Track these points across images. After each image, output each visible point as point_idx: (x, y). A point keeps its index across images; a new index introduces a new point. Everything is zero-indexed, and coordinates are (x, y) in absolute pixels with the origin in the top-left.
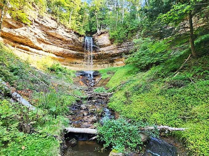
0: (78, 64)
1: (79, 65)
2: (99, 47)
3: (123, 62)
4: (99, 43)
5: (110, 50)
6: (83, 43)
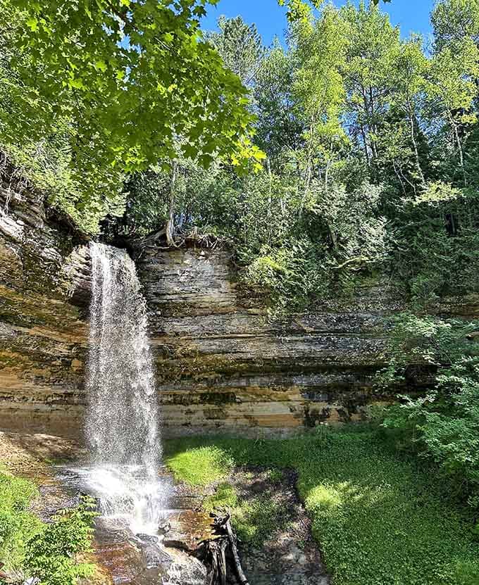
2: (158, 310)
3: (291, 411)
4: (165, 292)
5: (225, 338)
6: (76, 276)
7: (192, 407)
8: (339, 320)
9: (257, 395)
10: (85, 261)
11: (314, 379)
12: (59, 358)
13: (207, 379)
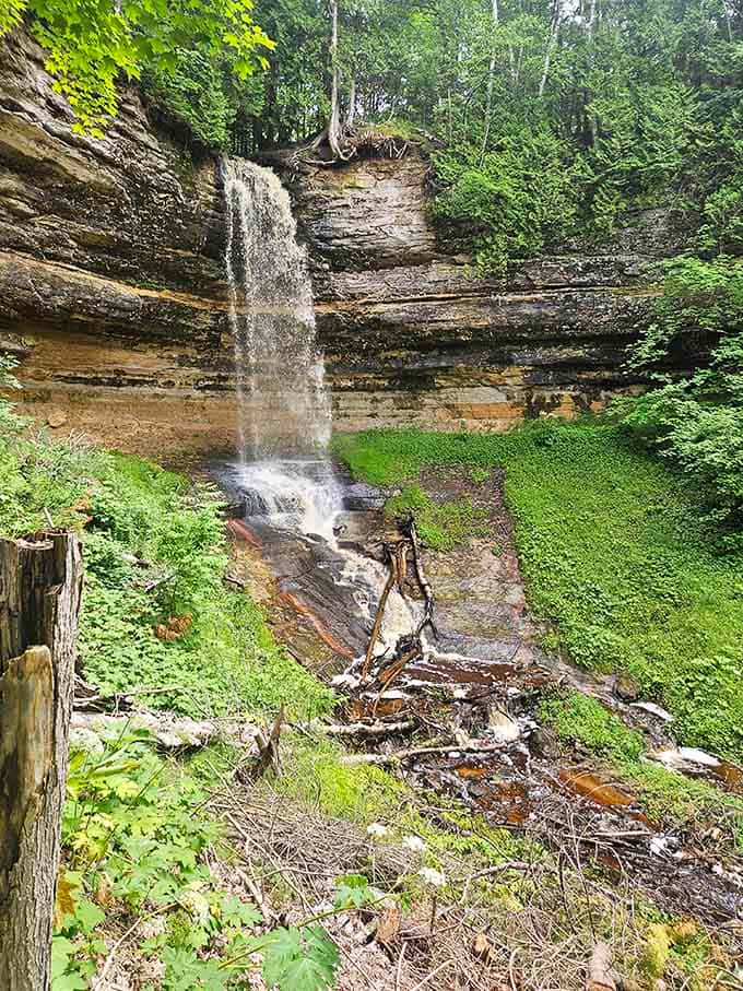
0: (133, 383)
1: (146, 389)
2: (325, 262)
3: (508, 398)
4: (333, 233)
5: (418, 300)
6: (206, 215)
7: (378, 395)
8: (588, 268)
9: (463, 379)
10: (214, 190)
11: (541, 354)
12: (204, 330)
13: (395, 358)
